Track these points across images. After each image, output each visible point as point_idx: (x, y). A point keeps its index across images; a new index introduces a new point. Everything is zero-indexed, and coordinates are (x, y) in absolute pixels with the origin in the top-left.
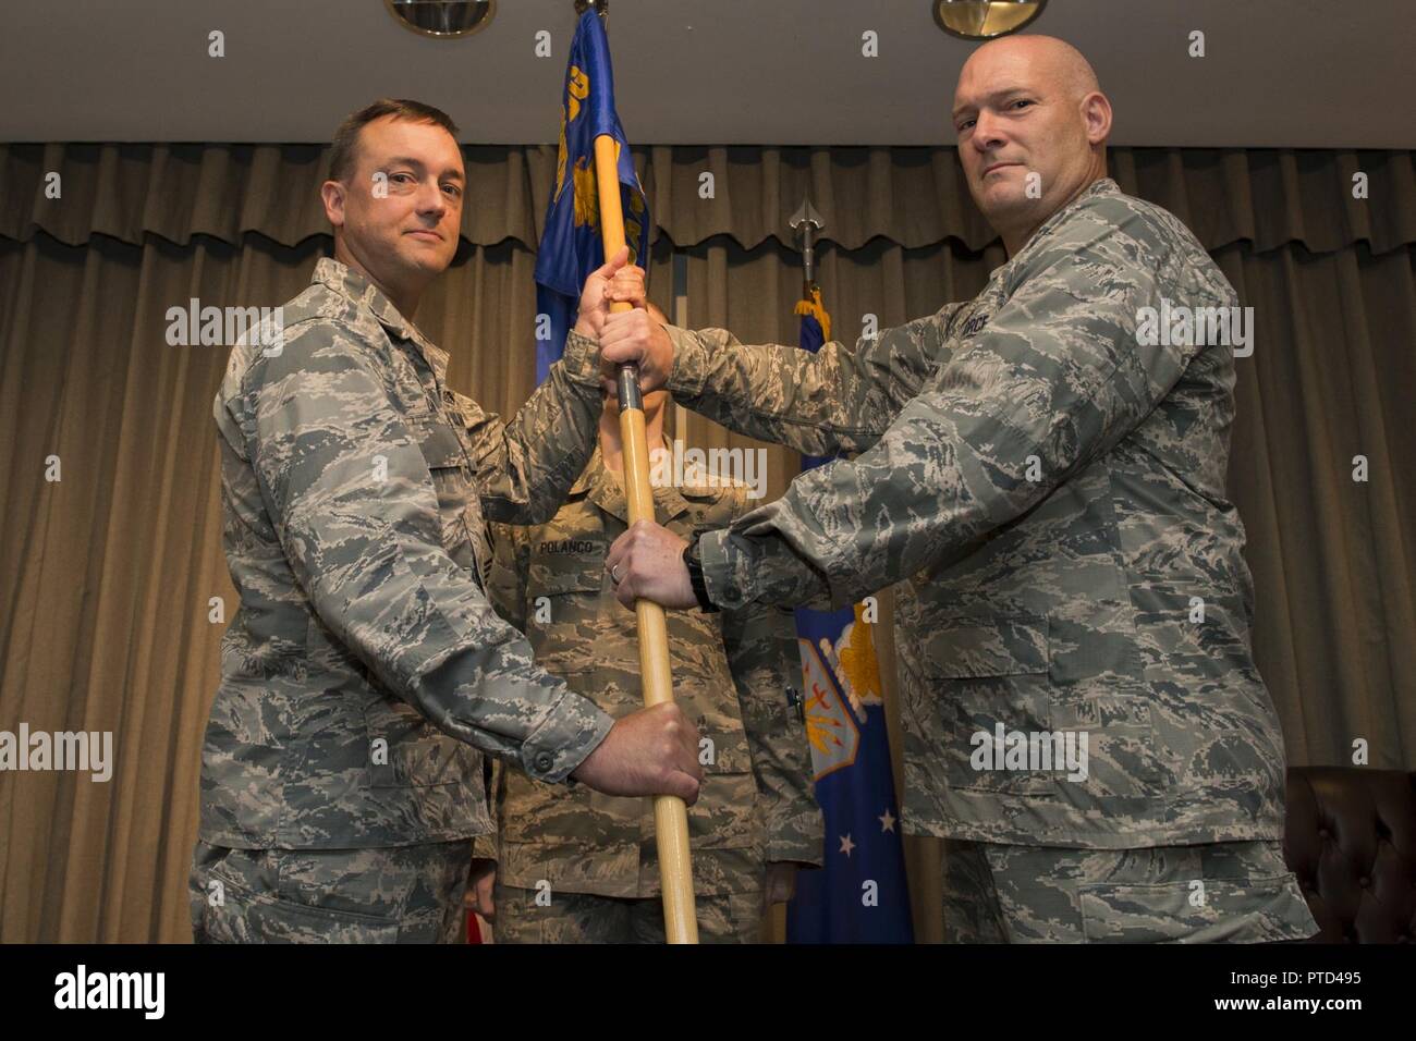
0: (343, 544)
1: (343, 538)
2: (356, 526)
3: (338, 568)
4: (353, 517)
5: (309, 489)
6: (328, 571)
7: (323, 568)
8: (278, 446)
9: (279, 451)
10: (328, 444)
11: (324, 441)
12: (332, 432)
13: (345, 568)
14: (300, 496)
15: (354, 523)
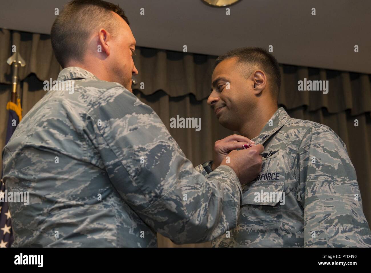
0: (192, 201)
1: (191, 198)
2: (193, 190)
3: (195, 212)
4: (189, 186)
5: (166, 176)
6: (192, 215)
7: (189, 214)
8: (137, 153)
9: (138, 156)
10: (165, 151)
11: (163, 150)
12: (164, 144)
13: (198, 212)
14: (164, 179)
15: (191, 189)
